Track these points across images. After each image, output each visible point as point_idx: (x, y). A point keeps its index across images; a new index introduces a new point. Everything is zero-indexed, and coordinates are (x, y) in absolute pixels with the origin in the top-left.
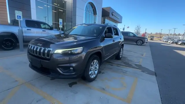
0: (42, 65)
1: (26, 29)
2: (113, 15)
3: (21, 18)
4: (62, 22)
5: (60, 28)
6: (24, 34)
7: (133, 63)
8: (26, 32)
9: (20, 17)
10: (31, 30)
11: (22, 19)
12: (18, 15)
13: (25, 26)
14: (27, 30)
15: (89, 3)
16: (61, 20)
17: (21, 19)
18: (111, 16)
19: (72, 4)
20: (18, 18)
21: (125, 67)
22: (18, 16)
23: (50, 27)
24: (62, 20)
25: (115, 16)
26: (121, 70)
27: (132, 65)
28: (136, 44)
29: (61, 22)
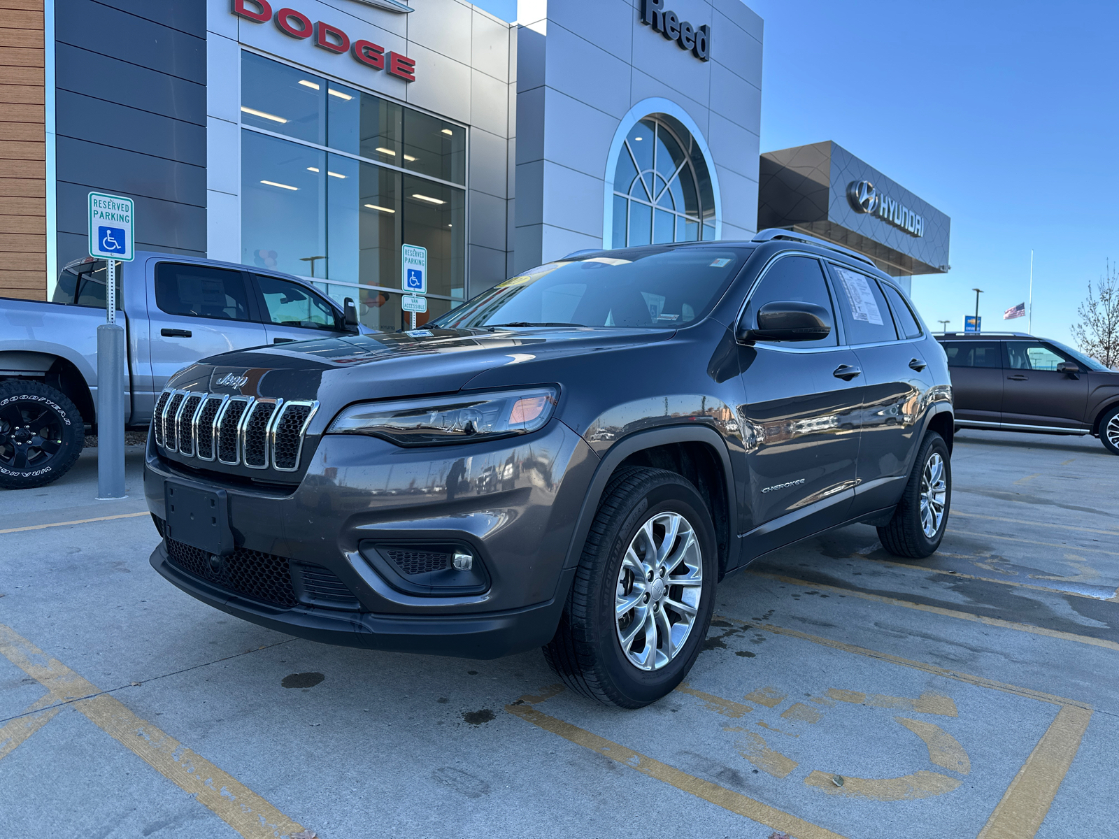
0: (238, 538)
1: (158, 326)
2: (857, 206)
3: (122, 243)
4: (423, 269)
5: (405, 316)
6: (141, 369)
7: (1052, 588)
8: (152, 355)
9: (119, 234)
10: (188, 334)
11: (128, 254)
12: (106, 223)
13: (153, 307)
14: (166, 333)
15: (648, 122)
16: (414, 258)
17: (122, 251)
18: (838, 212)
19: (513, 143)
20: (102, 248)
21: (963, 615)
22: (102, 230)
23: (333, 310)
24: (424, 259)
25: (875, 214)
26: (925, 636)
27: (1039, 605)
28: (1098, 442)
29: (418, 274)
